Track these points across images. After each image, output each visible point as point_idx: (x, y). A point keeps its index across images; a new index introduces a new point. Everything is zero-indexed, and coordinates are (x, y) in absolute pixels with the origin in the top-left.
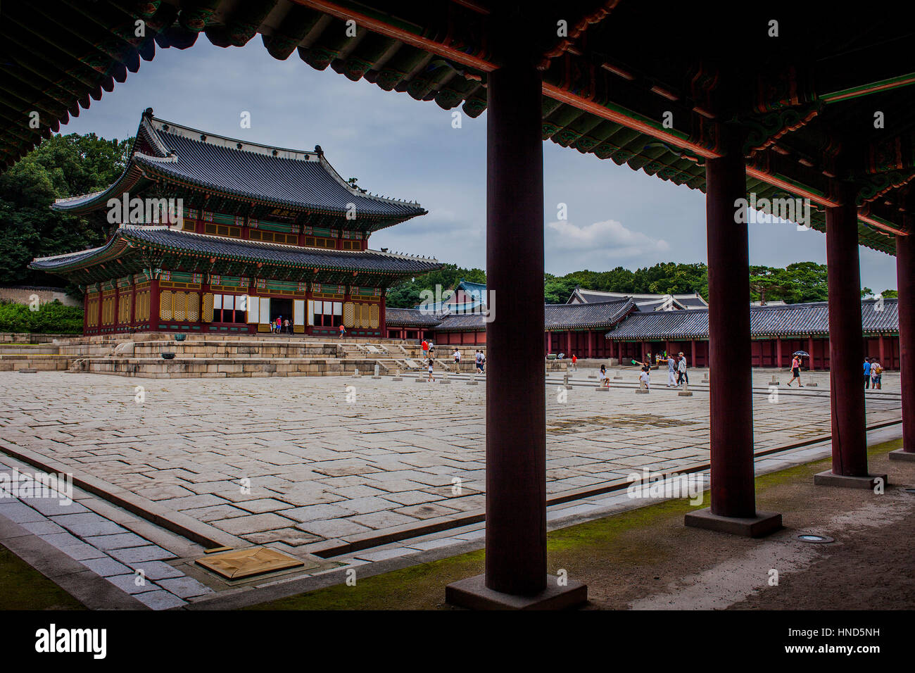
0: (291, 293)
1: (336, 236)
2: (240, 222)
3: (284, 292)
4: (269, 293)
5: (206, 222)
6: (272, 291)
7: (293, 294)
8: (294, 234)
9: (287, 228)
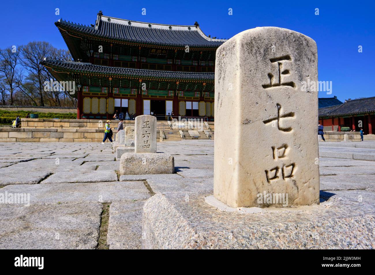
0: (164, 97)
1: (196, 64)
2: (135, 59)
3: (159, 96)
4: (150, 97)
5: (114, 60)
6: (151, 96)
7: (166, 98)
8: (169, 64)
9: (165, 62)
